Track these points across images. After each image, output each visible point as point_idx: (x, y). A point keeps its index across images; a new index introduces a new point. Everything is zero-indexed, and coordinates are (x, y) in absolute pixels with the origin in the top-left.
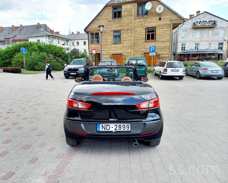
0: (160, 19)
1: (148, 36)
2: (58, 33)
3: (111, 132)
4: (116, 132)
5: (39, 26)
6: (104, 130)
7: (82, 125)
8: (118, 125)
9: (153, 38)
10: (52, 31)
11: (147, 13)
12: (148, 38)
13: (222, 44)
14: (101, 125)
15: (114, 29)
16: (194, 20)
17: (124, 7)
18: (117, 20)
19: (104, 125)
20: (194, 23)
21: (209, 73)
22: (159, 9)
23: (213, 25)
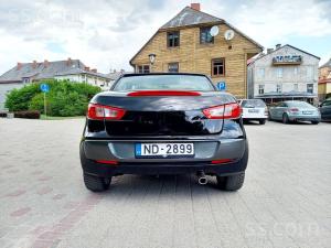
0: (230, 48)
1: (216, 69)
2: (95, 71)
3: (161, 157)
4: (169, 157)
5: (69, 63)
6: (147, 154)
7: (110, 145)
8: (172, 145)
9: (221, 72)
10: (87, 68)
11: (212, 40)
12: (216, 73)
13: (311, 85)
14: (143, 146)
15: (169, 61)
16: (274, 55)
17: (182, 33)
18: (173, 48)
19: (148, 146)
20: (274, 60)
21: (300, 115)
22: (229, 35)
23: (298, 62)
